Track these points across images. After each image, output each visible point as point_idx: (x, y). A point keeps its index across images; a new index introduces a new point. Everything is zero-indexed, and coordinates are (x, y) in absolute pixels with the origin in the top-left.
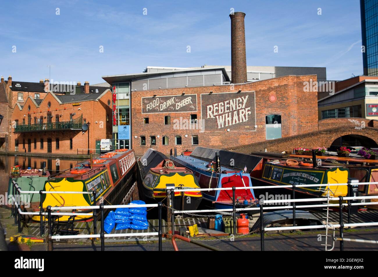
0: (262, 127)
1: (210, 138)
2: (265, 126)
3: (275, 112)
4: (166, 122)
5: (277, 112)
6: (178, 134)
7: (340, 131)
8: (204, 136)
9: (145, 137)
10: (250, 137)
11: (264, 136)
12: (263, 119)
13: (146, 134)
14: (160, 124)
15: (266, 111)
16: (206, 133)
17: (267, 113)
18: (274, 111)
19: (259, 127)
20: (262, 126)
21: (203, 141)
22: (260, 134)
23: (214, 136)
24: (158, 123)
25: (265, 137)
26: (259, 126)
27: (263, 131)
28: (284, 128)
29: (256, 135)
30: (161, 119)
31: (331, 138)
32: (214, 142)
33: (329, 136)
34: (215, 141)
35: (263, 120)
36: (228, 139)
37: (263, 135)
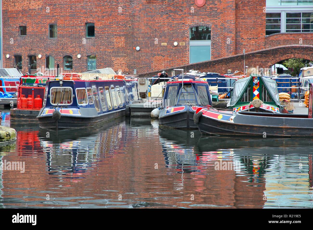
0: (184, 45)
1: (112, 60)
2: (189, 44)
3: (203, 23)
4: (52, 34)
5: (205, 23)
6: (68, 52)
7: (280, 52)
8: (104, 57)
9: (21, 57)
10: (167, 60)
11: (186, 59)
12: (186, 33)
13: (22, 51)
14: (43, 36)
15: (190, 20)
16: (106, 53)
17: (192, 23)
18: (202, 20)
19: (180, 45)
20: (184, 43)
21: (102, 64)
22: (181, 55)
23: (118, 58)
24: (40, 35)
25: (189, 61)
26: (180, 43)
27: (186, 51)
28: (215, 46)
29: (176, 57)
30: (43, 29)
31: (267, 63)
32: (117, 67)
33: (264, 60)
34: (119, 65)
35: (186, 35)
36: (137, 61)
37: (185, 57)
